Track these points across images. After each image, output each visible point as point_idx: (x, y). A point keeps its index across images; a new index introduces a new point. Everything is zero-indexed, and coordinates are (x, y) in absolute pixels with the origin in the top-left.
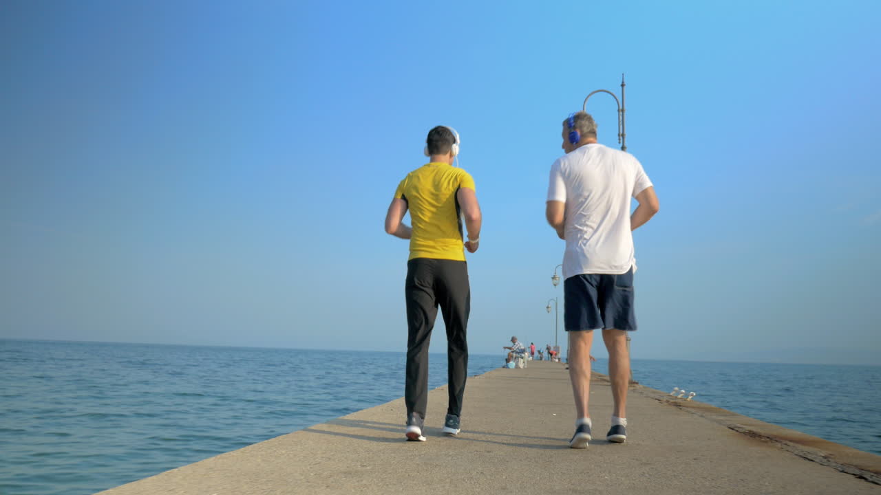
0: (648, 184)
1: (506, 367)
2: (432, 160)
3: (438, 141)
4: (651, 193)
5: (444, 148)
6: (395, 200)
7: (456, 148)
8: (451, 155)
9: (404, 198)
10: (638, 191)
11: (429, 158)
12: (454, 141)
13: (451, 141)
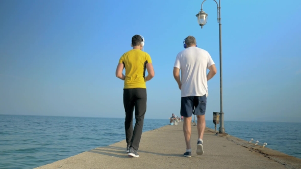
0: (213, 63)
1: (170, 125)
2: (134, 49)
3: (136, 40)
4: (214, 67)
5: (138, 43)
6: (119, 64)
7: (143, 43)
8: (141, 46)
9: (123, 63)
10: (209, 66)
11: (132, 48)
12: (142, 41)
13: (141, 40)
